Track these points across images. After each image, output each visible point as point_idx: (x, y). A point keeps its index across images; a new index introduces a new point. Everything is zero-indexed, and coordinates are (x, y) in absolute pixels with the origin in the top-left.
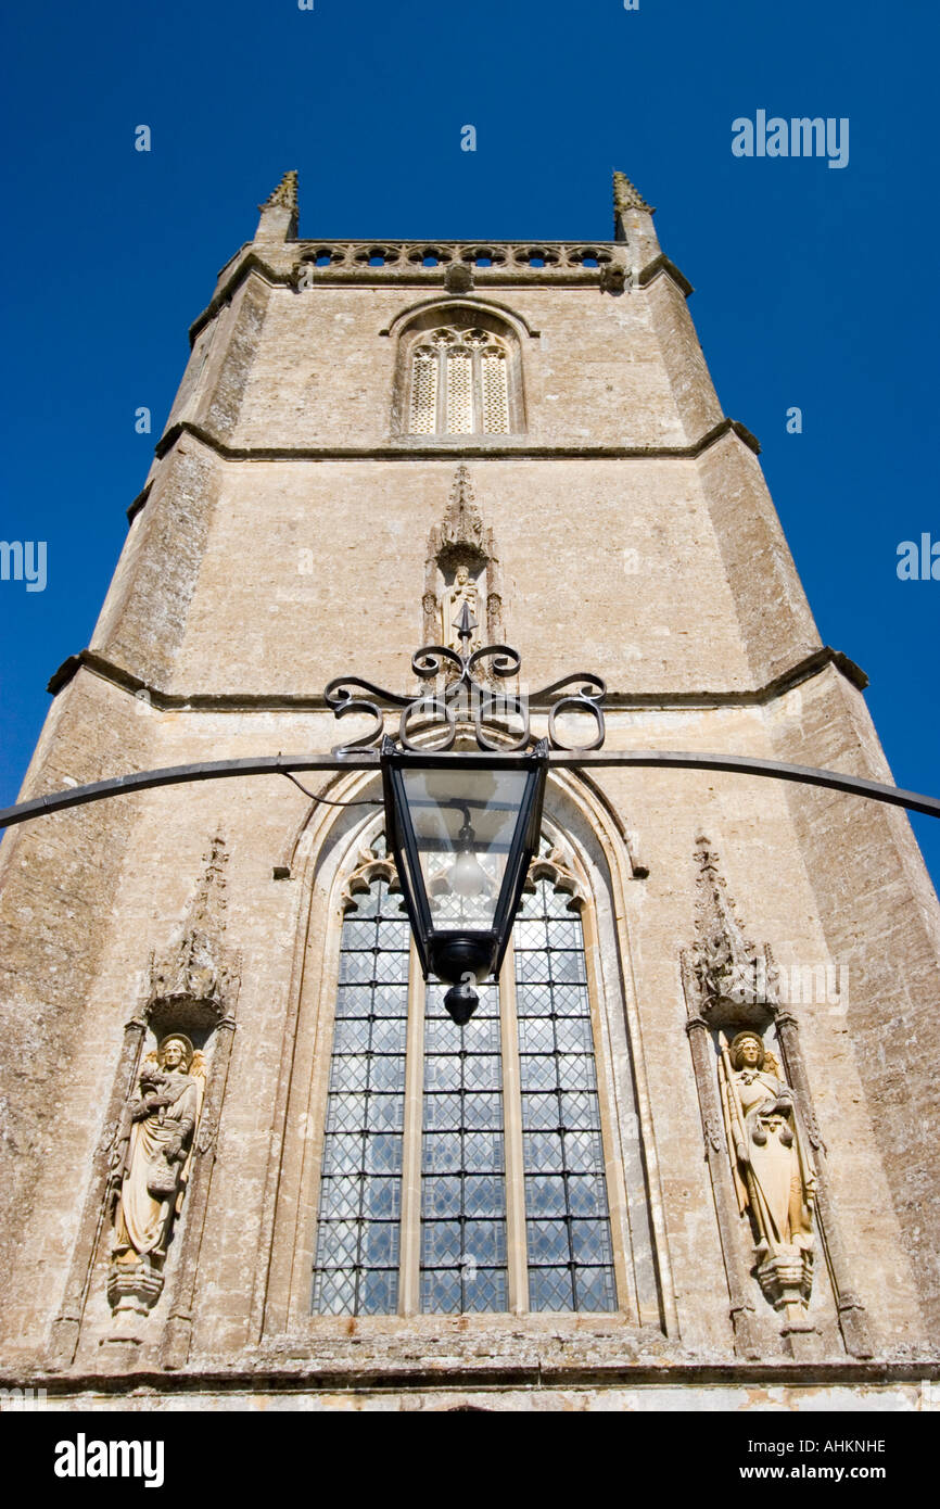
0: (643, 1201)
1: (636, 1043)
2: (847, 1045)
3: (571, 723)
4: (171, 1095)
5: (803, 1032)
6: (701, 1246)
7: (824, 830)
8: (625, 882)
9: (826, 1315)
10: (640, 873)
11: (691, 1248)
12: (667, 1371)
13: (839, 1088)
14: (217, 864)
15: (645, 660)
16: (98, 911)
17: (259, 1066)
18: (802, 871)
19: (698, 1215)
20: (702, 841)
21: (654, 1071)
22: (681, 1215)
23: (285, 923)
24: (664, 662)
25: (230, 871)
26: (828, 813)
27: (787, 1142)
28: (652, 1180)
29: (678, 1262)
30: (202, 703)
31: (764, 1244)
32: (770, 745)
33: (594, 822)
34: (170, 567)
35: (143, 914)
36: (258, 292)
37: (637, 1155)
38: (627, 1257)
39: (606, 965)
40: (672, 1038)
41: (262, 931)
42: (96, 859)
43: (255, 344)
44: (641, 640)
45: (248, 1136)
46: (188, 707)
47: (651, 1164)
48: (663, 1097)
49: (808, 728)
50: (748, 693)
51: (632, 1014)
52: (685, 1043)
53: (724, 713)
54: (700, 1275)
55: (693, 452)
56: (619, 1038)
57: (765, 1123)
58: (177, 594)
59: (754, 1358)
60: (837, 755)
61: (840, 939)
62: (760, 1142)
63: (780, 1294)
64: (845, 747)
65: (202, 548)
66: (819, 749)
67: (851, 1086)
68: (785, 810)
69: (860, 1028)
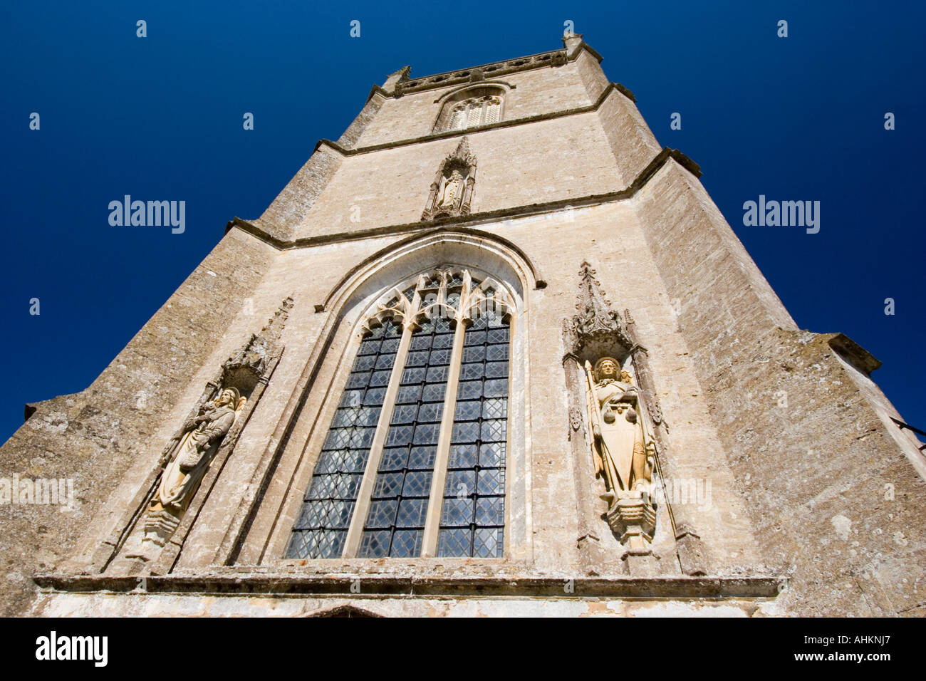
2: (688, 363)
3: (508, 224)
4: (213, 416)
5: (652, 357)
6: (559, 497)
7: (668, 243)
8: (530, 291)
9: (667, 547)
10: (541, 285)
11: (550, 498)
12: (515, 584)
13: (680, 388)
14: (286, 309)
16: (213, 336)
17: (276, 403)
18: (655, 271)
19: (559, 476)
20: (585, 263)
22: (545, 476)
23: (315, 332)
24: (569, 190)
25: (291, 313)
26: (671, 233)
27: (632, 419)
28: (527, 456)
29: (539, 508)
30: (302, 243)
31: (612, 492)
32: (635, 215)
33: (516, 267)
34: (301, 193)
35: (238, 336)
36: (378, 100)
40: (552, 370)
41: (300, 337)
42: (219, 311)
43: (373, 118)
44: (555, 184)
45: (256, 440)
46: (295, 247)
47: (528, 447)
48: (541, 403)
49: (657, 196)
50: (620, 193)
52: (562, 372)
53: (605, 207)
54: (556, 517)
55: (595, 108)
57: (614, 408)
58: (303, 204)
59: (592, 573)
62: (610, 420)
63: (625, 530)
64: (680, 193)
65: (323, 188)
66: (665, 202)
67: (690, 386)
68: (645, 243)
69: (696, 348)
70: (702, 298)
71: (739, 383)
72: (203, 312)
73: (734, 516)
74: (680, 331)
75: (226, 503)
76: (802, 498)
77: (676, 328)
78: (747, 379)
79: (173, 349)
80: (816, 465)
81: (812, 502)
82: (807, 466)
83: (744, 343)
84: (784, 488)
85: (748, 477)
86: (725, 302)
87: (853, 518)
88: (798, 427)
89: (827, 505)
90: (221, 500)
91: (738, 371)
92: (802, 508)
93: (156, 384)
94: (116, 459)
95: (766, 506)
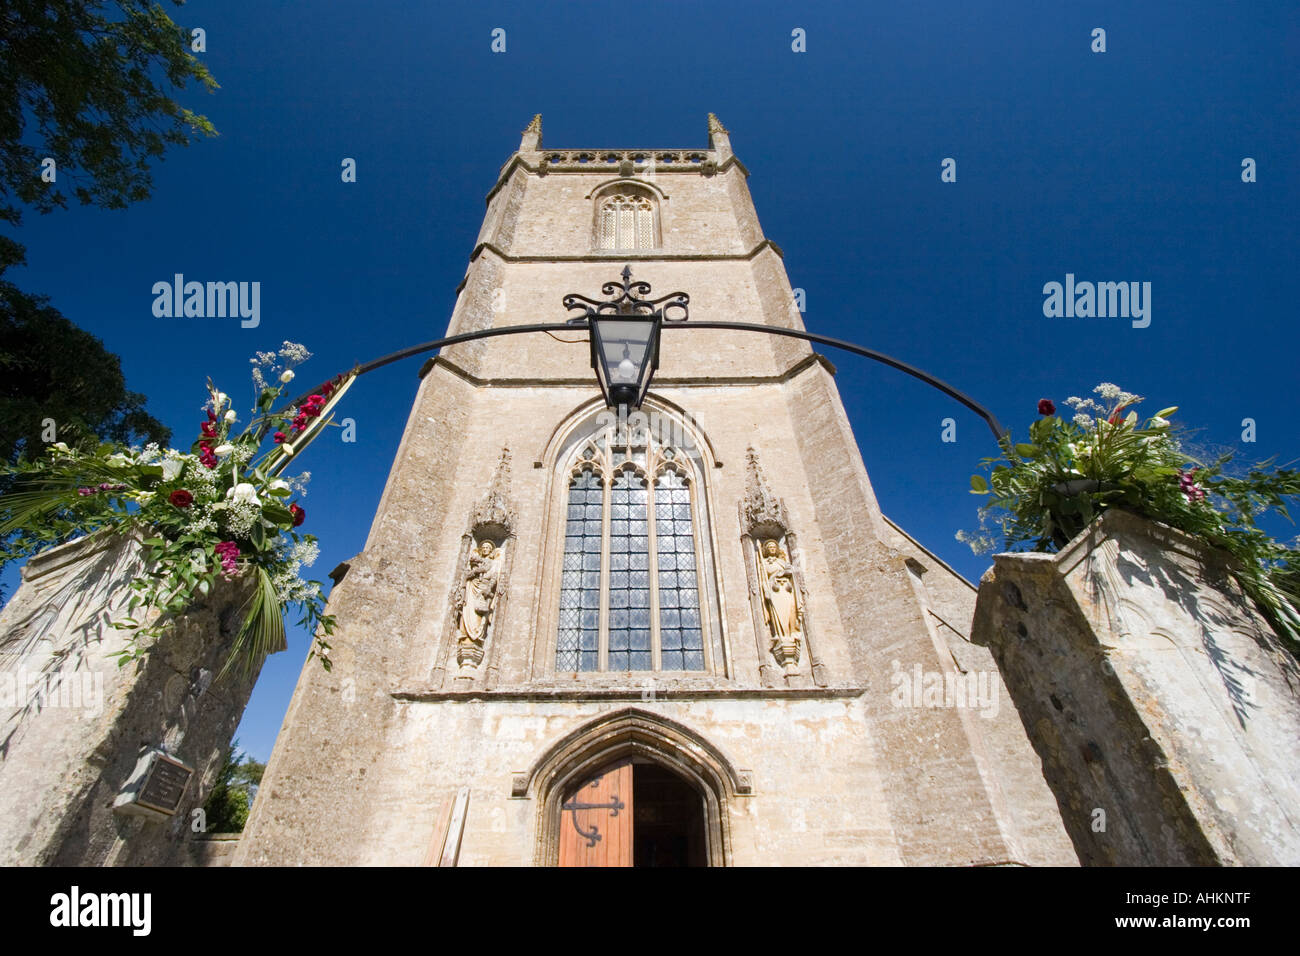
0: (718, 620)
1: (715, 545)
2: (820, 546)
4: (485, 568)
6: (746, 638)
7: (812, 443)
8: (710, 469)
9: (806, 669)
10: (718, 465)
11: (741, 639)
12: (729, 694)
13: (816, 566)
14: (506, 461)
15: (722, 362)
16: (447, 483)
17: (528, 556)
18: (800, 463)
19: (745, 624)
20: (750, 449)
21: (724, 558)
22: (736, 625)
23: (540, 490)
25: (512, 464)
26: (815, 435)
27: (789, 589)
28: (722, 609)
29: (734, 645)
30: (496, 383)
31: (777, 637)
32: (785, 402)
35: (469, 484)
37: (715, 599)
38: (710, 645)
39: (701, 510)
40: (734, 543)
41: (528, 493)
42: (445, 458)
44: (720, 351)
45: (523, 588)
46: (490, 385)
47: (722, 602)
48: (728, 570)
49: (805, 394)
50: (775, 377)
51: (714, 532)
52: (740, 545)
53: (762, 389)
54: (745, 651)
55: (748, 257)
56: (707, 544)
57: (778, 581)
59: (770, 687)
60: (818, 406)
61: (819, 496)
62: (776, 590)
63: (784, 660)
64: (823, 402)
66: (811, 403)
67: (821, 565)
68: (793, 434)
69: (827, 538)
70: (833, 501)
71: (852, 571)
72: (435, 461)
73: (842, 653)
74: (816, 520)
75: (517, 637)
76: (879, 648)
77: (814, 519)
78: (857, 570)
79: (423, 500)
80: (888, 631)
81: (884, 651)
82: (884, 631)
83: (858, 545)
84: (870, 641)
85: (852, 630)
86: (848, 511)
87: (902, 662)
88: (882, 607)
89: (890, 654)
90: (513, 635)
91: (853, 563)
92: (878, 653)
93: (420, 534)
94: (412, 601)
95: (859, 648)
